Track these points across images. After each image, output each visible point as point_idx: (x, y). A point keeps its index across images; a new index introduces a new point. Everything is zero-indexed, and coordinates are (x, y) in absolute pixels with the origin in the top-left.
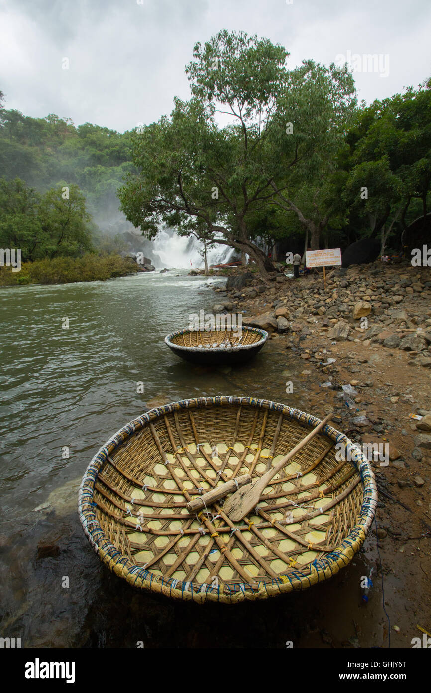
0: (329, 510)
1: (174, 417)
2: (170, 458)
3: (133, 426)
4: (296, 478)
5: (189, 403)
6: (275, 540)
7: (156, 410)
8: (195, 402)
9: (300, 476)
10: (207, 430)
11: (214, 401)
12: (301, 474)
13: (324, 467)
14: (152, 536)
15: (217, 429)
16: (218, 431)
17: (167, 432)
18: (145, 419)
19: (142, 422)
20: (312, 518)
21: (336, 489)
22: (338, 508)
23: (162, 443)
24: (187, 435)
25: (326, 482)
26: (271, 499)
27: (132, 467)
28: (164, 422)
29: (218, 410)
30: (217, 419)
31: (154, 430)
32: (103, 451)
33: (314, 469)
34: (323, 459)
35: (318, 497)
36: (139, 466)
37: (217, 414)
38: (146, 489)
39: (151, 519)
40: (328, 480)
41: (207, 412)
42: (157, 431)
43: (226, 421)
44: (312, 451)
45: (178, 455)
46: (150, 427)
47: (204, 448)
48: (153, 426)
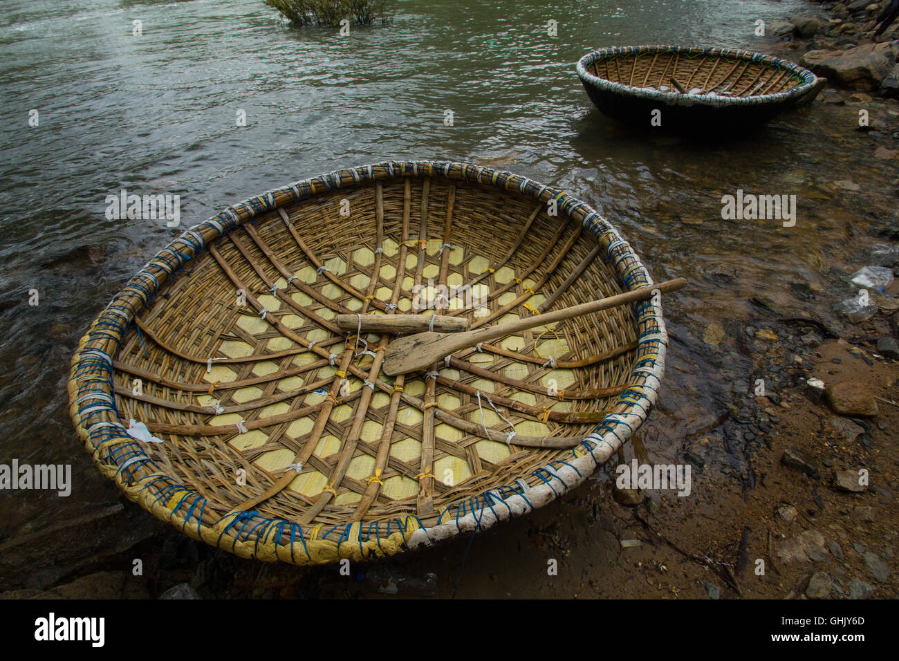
0: (521, 447)
1: (422, 186)
2: (390, 247)
3: (337, 176)
4: (540, 365)
5: (450, 170)
6: (404, 430)
7: (391, 164)
8: (461, 170)
9: (549, 367)
10: (471, 228)
11: (494, 179)
12: (553, 364)
13: (597, 375)
14: (276, 331)
15: (490, 231)
16: (489, 235)
17: (402, 207)
18: (364, 173)
19: (357, 176)
20: (488, 439)
21: (571, 425)
22: (534, 455)
23: (386, 220)
24: (436, 223)
25: (575, 402)
26: (471, 373)
27: (319, 236)
28: (404, 189)
29: (501, 199)
30: (496, 213)
31: (380, 196)
32: (266, 198)
33: (580, 369)
34: (606, 362)
35: (535, 416)
36: (331, 239)
37: (498, 206)
38: (320, 273)
39: (296, 311)
40: (579, 401)
41: (481, 195)
42: (385, 199)
43: (508, 223)
44: (601, 336)
45: (405, 249)
46: (376, 189)
47: (452, 254)
48: (380, 189)
